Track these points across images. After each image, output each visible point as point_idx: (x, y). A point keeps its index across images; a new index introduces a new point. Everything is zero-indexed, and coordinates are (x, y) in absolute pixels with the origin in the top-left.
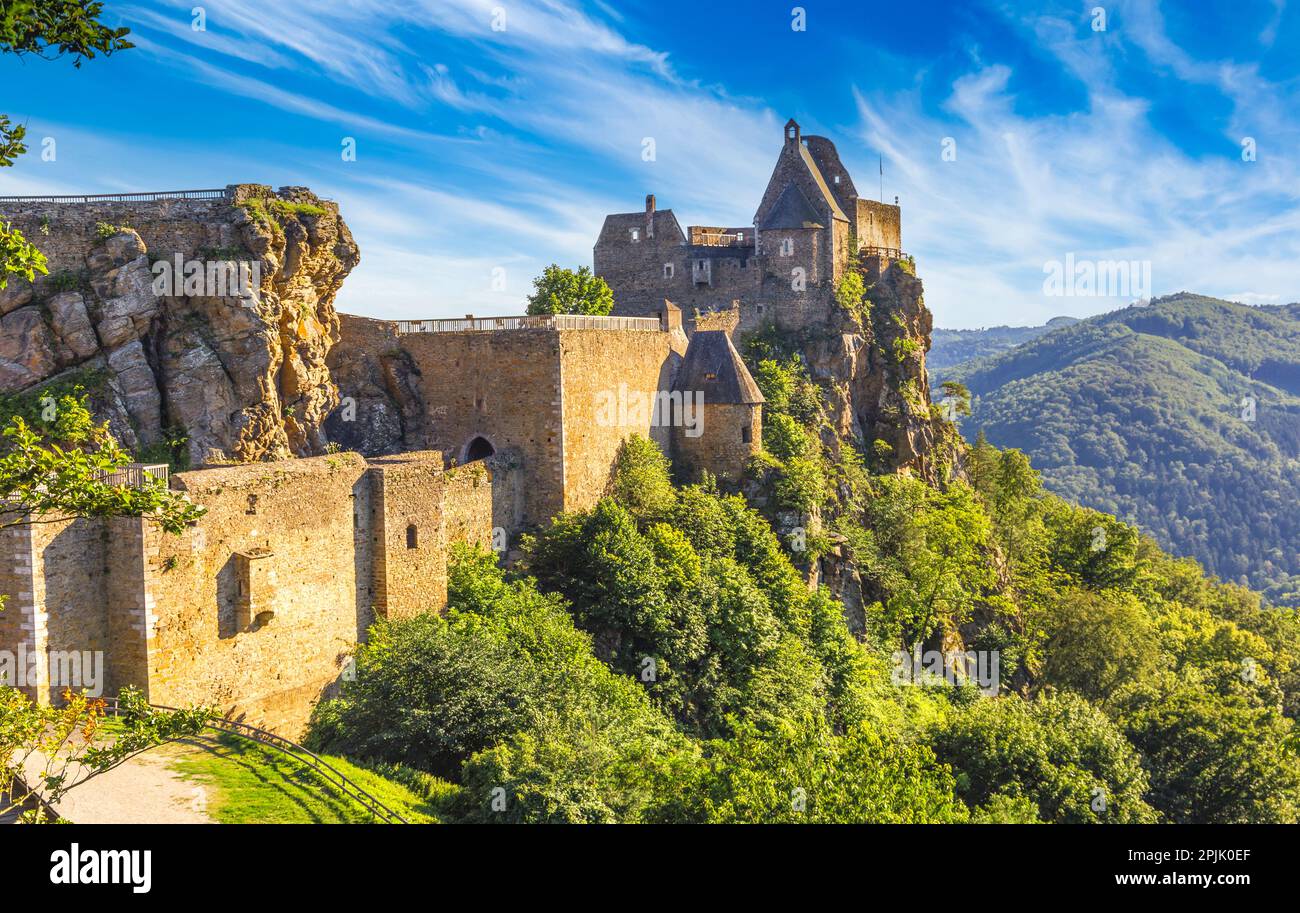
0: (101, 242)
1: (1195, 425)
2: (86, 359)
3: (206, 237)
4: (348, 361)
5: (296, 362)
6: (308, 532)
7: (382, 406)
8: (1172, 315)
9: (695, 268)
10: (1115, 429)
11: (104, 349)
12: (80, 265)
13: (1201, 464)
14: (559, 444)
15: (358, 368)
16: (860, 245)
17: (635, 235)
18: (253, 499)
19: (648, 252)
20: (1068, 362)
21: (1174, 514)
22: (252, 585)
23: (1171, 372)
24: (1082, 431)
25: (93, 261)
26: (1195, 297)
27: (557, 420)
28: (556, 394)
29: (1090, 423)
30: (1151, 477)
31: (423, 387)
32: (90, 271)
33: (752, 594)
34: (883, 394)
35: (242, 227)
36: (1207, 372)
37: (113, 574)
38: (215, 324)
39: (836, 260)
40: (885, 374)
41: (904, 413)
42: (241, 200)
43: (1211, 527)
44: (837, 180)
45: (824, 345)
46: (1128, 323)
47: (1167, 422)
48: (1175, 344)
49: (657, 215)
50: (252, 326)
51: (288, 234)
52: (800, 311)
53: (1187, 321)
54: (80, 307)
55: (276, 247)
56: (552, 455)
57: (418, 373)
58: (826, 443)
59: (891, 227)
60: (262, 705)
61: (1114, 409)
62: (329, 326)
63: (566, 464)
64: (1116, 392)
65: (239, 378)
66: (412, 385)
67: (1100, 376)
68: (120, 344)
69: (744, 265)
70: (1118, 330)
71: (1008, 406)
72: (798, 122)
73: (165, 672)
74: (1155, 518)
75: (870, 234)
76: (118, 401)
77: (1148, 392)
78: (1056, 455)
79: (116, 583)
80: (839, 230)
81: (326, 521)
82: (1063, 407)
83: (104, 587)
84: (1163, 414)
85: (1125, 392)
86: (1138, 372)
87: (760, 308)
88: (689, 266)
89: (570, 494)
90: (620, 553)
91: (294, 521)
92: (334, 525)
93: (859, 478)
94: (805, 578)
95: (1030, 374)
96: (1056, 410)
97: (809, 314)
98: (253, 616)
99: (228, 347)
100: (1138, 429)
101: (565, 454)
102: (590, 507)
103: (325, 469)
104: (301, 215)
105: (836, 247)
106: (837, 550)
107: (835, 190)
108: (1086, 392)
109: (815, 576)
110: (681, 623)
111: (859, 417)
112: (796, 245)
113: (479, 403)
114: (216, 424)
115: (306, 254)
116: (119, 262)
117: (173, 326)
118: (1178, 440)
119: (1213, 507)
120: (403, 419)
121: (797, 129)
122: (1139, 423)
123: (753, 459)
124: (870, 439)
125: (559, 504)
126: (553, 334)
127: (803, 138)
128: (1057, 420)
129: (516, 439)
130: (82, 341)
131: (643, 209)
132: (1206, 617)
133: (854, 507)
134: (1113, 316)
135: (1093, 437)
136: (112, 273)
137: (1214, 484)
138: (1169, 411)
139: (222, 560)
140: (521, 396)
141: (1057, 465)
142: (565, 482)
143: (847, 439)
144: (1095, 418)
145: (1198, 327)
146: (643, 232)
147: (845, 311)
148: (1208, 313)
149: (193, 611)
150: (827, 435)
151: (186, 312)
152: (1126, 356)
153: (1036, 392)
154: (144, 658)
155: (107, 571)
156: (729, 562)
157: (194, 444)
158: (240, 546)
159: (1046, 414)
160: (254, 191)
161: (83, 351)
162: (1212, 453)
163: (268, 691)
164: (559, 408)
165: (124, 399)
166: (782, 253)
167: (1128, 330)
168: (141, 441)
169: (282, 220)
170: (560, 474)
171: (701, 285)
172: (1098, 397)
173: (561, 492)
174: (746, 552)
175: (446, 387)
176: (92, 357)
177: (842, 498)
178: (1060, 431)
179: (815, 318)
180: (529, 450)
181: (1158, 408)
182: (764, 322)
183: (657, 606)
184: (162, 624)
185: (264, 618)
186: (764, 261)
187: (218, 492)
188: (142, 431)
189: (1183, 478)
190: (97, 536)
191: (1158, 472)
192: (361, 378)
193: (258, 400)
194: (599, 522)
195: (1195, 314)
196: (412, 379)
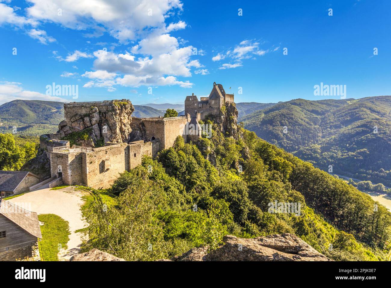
0: (92, 109)
1: (300, 120)
2: (89, 127)
3: (108, 108)
4: (134, 124)
5: (123, 126)
6: (117, 156)
7: (139, 132)
8: (298, 102)
9: (199, 105)
10: (287, 120)
11: (92, 125)
12: (88, 112)
13: (301, 126)
14: (164, 138)
15: (135, 126)
16: (226, 101)
17: (191, 99)
18: (106, 152)
19: (192, 102)
20: (280, 109)
21: (295, 134)
22: (105, 165)
23: (296, 111)
24: (281, 121)
25: (90, 112)
26: (302, 99)
27: (164, 135)
28: (164, 131)
29: (283, 119)
30: (292, 128)
31: (145, 128)
32: (90, 113)
33: (194, 161)
34: (228, 125)
35: (113, 107)
36: (302, 111)
37: (83, 164)
38: (109, 121)
39: (221, 104)
40: (229, 122)
41: (231, 128)
42: (114, 102)
43: (301, 136)
44: (222, 91)
45: (218, 117)
46: (290, 103)
47: (295, 119)
48: (297, 107)
49: (194, 96)
50: (114, 122)
51: (121, 107)
52: (215, 112)
53: (300, 103)
54: (88, 119)
55: (119, 109)
56: (163, 140)
57: (145, 126)
58: (218, 133)
59: (232, 98)
60: (108, 182)
61: (287, 117)
62: (130, 120)
63: (165, 141)
64: (287, 114)
65: (112, 130)
66: (144, 128)
67: (285, 112)
68: (94, 124)
69: (206, 105)
70: (289, 104)
71: (270, 116)
72: (216, 82)
73: (90, 179)
74: (292, 135)
75: (228, 99)
76: (94, 133)
77: (292, 114)
78: (277, 124)
79: (83, 165)
80: (222, 99)
81: (120, 154)
82: (278, 117)
83: (81, 166)
84: (295, 118)
85: (289, 114)
86: (291, 111)
87: (208, 112)
88: (198, 105)
89: (166, 146)
90: (172, 156)
91: (114, 154)
92: (122, 154)
93: (223, 138)
94: (205, 158)
95: (274, 111)
96: (277, 117)
97: (216, 112)
98: (106, 169)
99: (111, 125)
100: (290, 120)
101: (165, 140)
102: (168, 149)
103: (120, 146)
104: (124, 104)
105: (221, 102)
106: (212, 153)
107: (222, 93)
108: (282, 114)
109: (208, 158)
110: (181, 166)
111: (224, 128)
112: (214, 102)
113: (153, 131)
114: (108, 137)
115: (124, 110)
116: (94, 112)
117: (103, 122)
118: (297, 122)
119: (302, 133)
120: (142, 133)
121: (215, 83)
122: (291, 119)
123: (199, 138)
124: (226, 132)
125: (164, 147)
126: (164, 122)
127: (217, 85)
128: (277, 119)
129: (158, 137)
130: (88, 124)
131: (192, 95)
132: (282, 159)
133: (222, 143)
134: (288, 102)
135: (283, 121)
136: (93, 114)
137: (302, 130)
138: (296, 118)
139: (101, 161)
140: (159, 131)
141: (277, 126)
142: (165, 144)
143: (222, 132)
144: (283, 118)
145: (302, 104)
146: (192, 99)
147: (222, 112)
148: (304, 102)
149: (95, 169)
150: (218, 132)
151: (105, 119)
152: (289, 109)
153: (275, 114)
154: (87, 177)
155: (82, 163)
156: (191, 157)
157: (105, 140)
158: (104, 159)
159: (276, 118)
160: (116, 101)
161: (88, 126)
162: (303, 125)
163: (109, 180)
164: (164, 133)
165: (95, 133)
166: (212, 103)
167: (290, 104)
168: (97, 139)
169: (120, 105)
170: (164, 143)
171: (200, 107)
172: (284, 115)
173: (164, 145)
174: (194, 155)
175: (149, 129)
176: (90, 127)
177: (220, 141)
178: (278, 120)
179: (217, 113)
180: (160, 139)
181: (294, 117)
182: (209, 114)
183: (178, 164)
184: (90, 172)
185: (108, 169)
186: (210, 104)
187: (100, 151)
188: (97, 138)
189: (297, 128)
190: (80, 158)
191: (293, 127)
192: (136, 127)
193: (115, 133)
194: (169, 151)
195: (301, 102)
196: (144, 127)
